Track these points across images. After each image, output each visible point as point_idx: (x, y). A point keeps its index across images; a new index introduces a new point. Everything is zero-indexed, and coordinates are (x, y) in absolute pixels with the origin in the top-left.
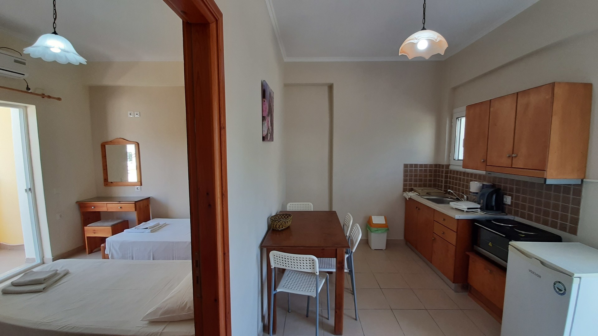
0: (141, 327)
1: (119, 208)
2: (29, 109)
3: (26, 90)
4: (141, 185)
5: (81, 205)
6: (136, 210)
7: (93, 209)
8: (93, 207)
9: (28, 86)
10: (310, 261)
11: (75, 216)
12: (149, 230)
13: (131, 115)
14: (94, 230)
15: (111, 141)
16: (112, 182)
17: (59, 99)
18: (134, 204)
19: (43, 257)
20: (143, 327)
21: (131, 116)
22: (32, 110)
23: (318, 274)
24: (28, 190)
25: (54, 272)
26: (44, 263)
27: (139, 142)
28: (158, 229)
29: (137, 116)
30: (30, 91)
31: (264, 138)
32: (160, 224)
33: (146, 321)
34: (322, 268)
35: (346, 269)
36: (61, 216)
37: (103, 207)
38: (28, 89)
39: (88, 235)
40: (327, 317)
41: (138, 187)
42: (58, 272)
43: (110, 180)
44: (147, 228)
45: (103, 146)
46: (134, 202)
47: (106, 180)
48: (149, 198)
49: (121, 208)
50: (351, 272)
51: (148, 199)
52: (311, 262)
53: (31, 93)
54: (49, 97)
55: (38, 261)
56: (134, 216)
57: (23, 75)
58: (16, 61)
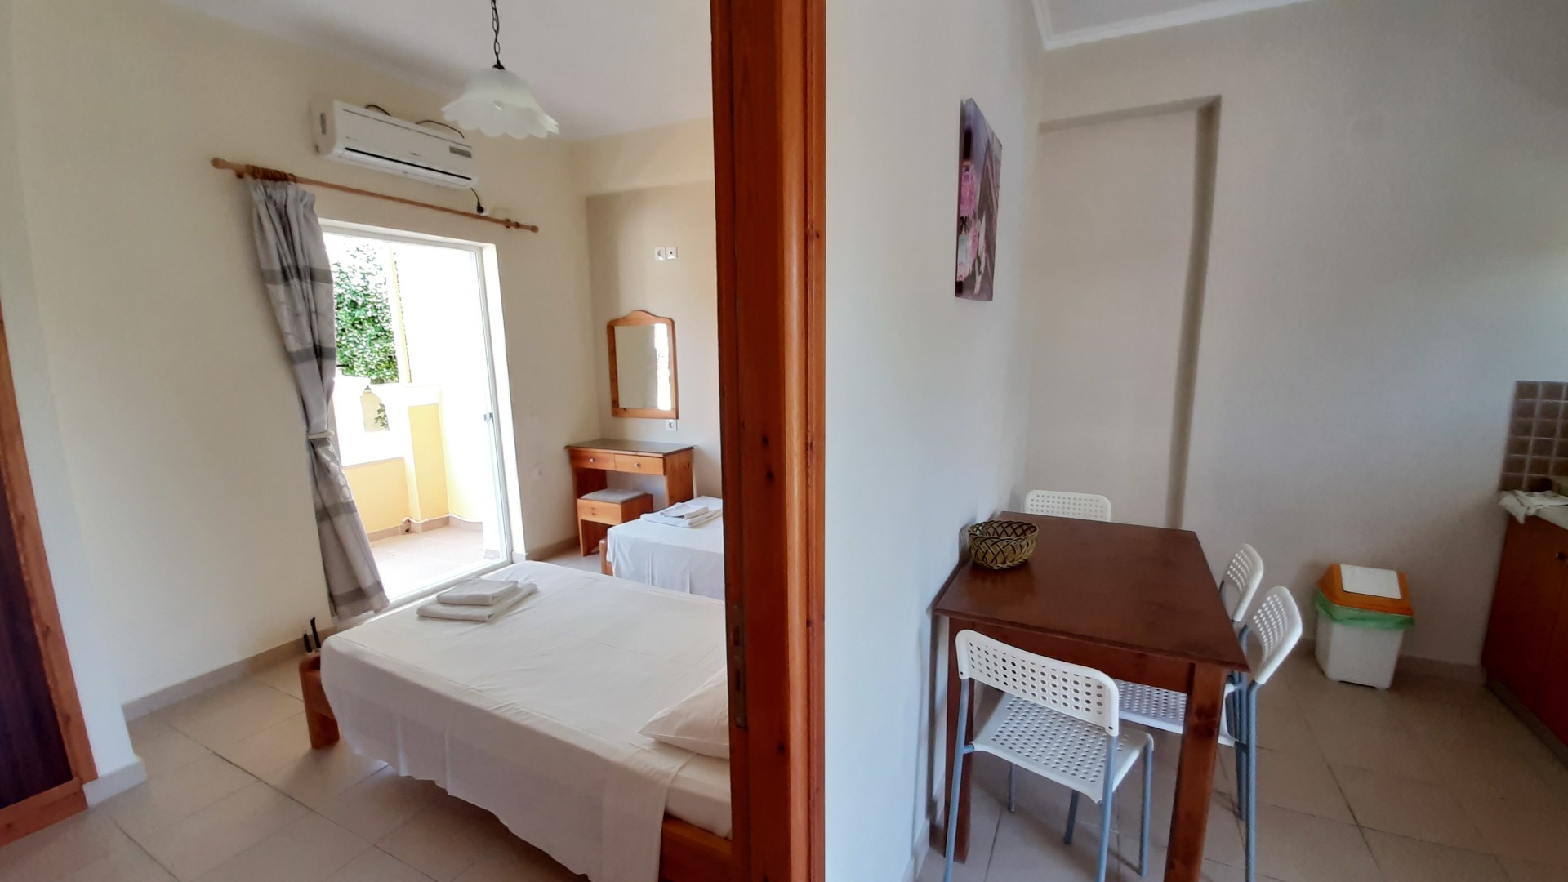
0: (638, 747)
1: (635, 465)
2: (485, 253)
3: (474, 211)
4: (677, 418)
5: (575, 454)
6: (665, 474)
7: (591, 464)
8: (592, 460)
9: (479, 203)
10: (1088, 685)
11: (562, 477)
12: (686, 522)
13: (660, 255)
14: (593, 508)
15: (623, 318)
16: (625, 409)
17: (534, 229)
18: (661, 460)
19: (512, 551)
20: (643, 749)
21: (661, 258)
22: (490, 251)
23: (1115, 733)
24: (488, 416)
25: (511, 585)
26: (512, 563)
27: (673, 319)
28: (707, 522)
29: (671, 257)
30: (483, 214)
31: (960, 288)
32: (710, 509)
33: (652, 736)
34: (1129, 710)
35: (1225, 736)
36: (540, 473)
37: (611, 461)
38: (480, 209)
39: (584, 516)
40: (1136, 864)
41: (671, 421)
42: (519, 586)
43: (622, 404)
44: (682, 517)
45: (611, 329)
46: (661, 456)
47: (615, 403)
48: (692, 448)
49: (639, 465)
50: (1242, 748)
51: (690, 449)
52: (1093, 690)
53: (485, 218)
54: (518, 225)
55: (504, 558)
56: (660, 486)
57: (469, 179)
58: (453, 150)
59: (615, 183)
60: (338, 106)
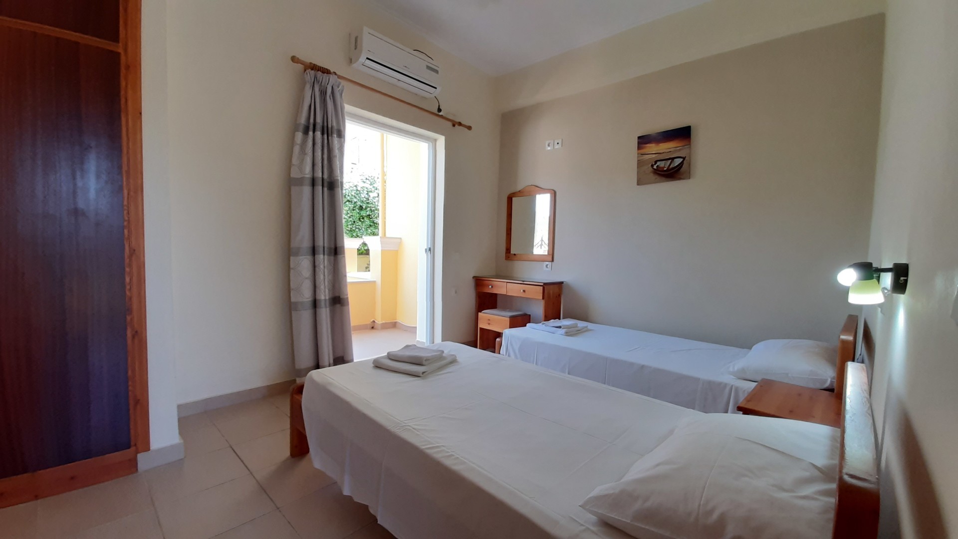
1: (522, 291)
2: (438, 143)
3: (436, 111)
4: (553, 261)
5: (479, 282)
6: (543, 298)
7: (489, 290)
8: (490, 287)
9: (439, 106)
11: (469, 297)
12: (562, 331)
13: (549, 146)
14: (489, 320)
15: (519, 191)
16: (515, 255)
17: (469, 128)
18: (542, 287)
21: (549, 148)
22: (441, 140)
24: (428, 249)
25: (439, 353)
27: (555, 189)
28: (577, 334)
29: (557, 147)
30: (440, 114)
32: (578, 325)
36: (456, 292)
37: (501, 287)
38: (439, 110)
39: (482, 325)
41: (547, 263)
42: (444, 355)
43: (513, 251)
44: (560, 327)
45: (510, 200)
46: (542, 284)
47: (508, 250)
48: (562, 283)
49: (524, 291)
51: (560, 284)
53: (442, 116)
54: (460, 124)
56: (538, 309)
57: (436, 88)
58: (428, 67)
59: (523, 100)
60: (366, 30)
